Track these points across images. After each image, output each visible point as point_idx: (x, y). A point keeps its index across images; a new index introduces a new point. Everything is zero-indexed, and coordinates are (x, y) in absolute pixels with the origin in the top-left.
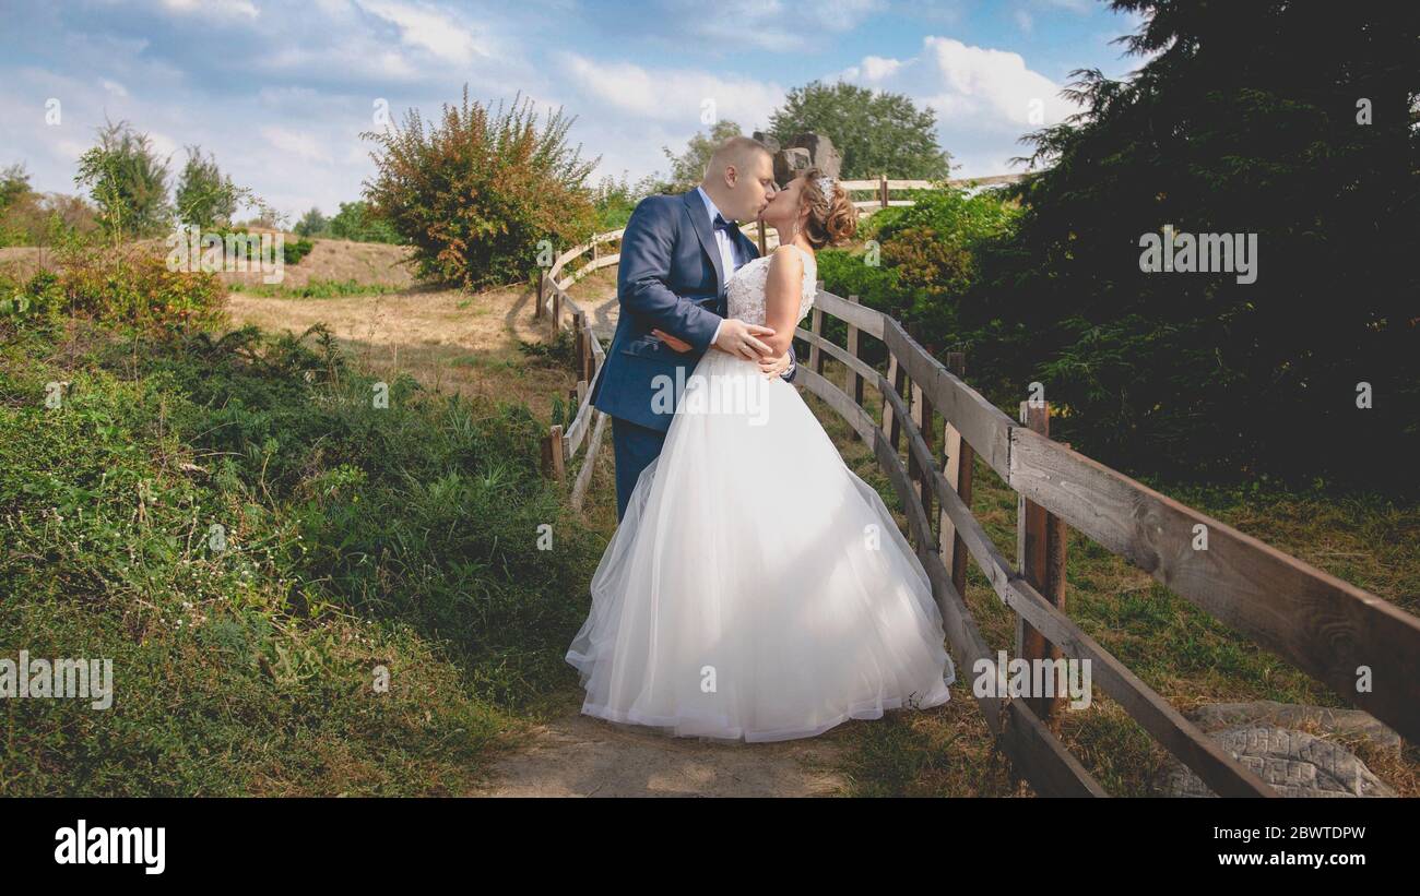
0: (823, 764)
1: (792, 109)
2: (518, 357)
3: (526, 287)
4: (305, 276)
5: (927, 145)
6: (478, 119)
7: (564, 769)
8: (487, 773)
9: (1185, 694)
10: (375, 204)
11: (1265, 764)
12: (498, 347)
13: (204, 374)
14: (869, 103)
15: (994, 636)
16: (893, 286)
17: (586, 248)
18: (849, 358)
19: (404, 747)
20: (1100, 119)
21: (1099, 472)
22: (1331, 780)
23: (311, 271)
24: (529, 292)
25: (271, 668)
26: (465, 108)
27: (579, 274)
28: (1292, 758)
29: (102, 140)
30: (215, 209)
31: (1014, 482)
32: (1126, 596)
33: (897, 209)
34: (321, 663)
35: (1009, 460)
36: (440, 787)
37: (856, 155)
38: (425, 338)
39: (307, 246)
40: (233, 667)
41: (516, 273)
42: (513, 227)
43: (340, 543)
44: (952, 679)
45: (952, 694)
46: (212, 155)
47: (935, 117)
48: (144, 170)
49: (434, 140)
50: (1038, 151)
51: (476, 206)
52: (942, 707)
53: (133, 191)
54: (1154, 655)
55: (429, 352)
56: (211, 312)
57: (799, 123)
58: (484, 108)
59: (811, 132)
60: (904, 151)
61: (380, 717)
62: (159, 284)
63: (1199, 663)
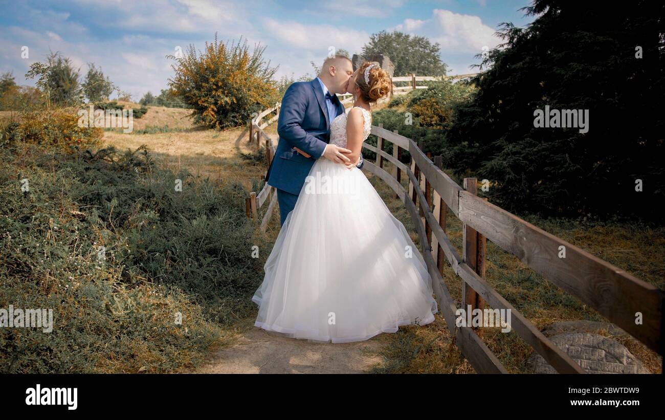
0: (373, 352)
1: (373, 44)
2: (240, 160)
3: (245, 128)
4: (144, 124)
5: (436, 60)
6: (222, 49)
7: (250, 355)
8: (213, 357)
9: (547, 317)
10: (174, 89)
11: (581, 350)
12: (231, 156)
13: (87, 169)
14: (409, 41)
15: (458, 290)
16: (417, 126)
17: (273, 110)
18: (394, 160)
19: (174, 344)
20: (513, 46)
21: (498, 211)
22: (612, 358)
23: (147, 122)
24: (246, 130)
25: (111, 307)
26: (216, 44)
27: (270, 122)
28: (594, 347)
29: (48, 60)
30: (102, 93)
31: (461, 217)
32: (522, 271)
33: (419, 90)
34: (135, 305)
35: (458, 206)
36: (190, 364)
37: (402, 65)
38: (197, 152)
39: (145, 110)
40: (93, 307)
41: (240, 121)
42: (238, 100)
43: (147, 248)
44: (436, 311)
45: (436, 318)
46: (100, 67)
47: (439, 47)
48: (68, 75)
49: (201, 59)
50: (484, 61)
51: (221, 90)
52: (430, 324)
53: (63, 84)
54: (533, 299)
55: (198, 159)
56: (93, 140)
57: (376, 50)
58: (225, 44)
59: (381, 55)
60: (425, 63)
61: (163, 331)
62: (68, 127)
63: (555, 302)
